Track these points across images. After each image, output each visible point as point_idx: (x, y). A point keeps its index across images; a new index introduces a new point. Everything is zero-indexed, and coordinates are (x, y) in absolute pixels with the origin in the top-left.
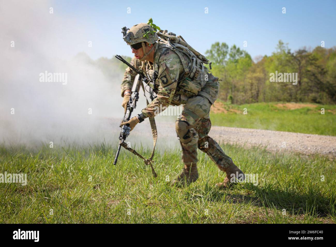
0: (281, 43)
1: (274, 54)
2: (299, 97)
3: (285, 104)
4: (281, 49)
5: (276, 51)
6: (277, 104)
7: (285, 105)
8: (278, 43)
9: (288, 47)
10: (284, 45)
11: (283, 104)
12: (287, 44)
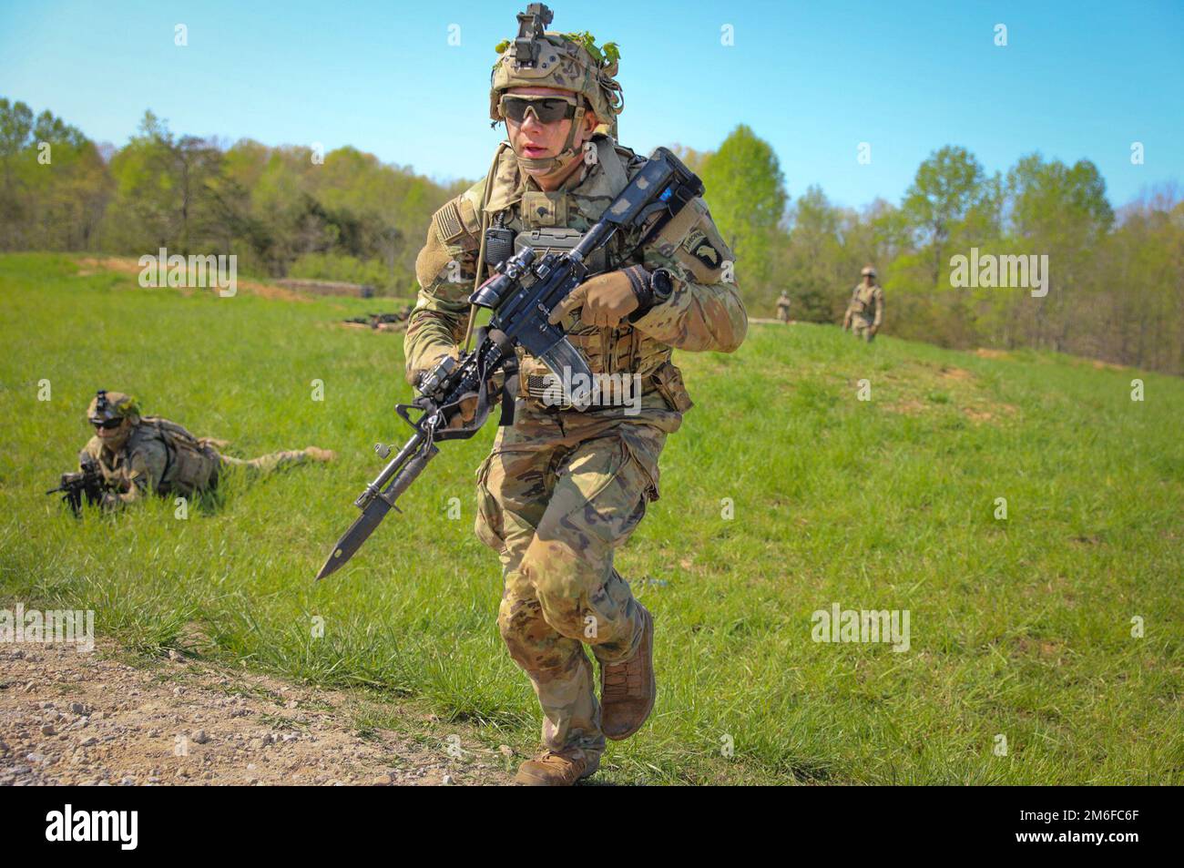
0: (150, 118)
1: (133, 139)
2: (180, 245)
3: (106, 259)
4: (151, 132)
5: (137, 134)
6: (82, 258)
7: (103, 263)
8: (143, 117)
9: (166, 128)
10: (159, 122)
11: (99, 259)
12: (166, 120)
